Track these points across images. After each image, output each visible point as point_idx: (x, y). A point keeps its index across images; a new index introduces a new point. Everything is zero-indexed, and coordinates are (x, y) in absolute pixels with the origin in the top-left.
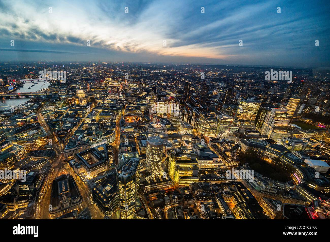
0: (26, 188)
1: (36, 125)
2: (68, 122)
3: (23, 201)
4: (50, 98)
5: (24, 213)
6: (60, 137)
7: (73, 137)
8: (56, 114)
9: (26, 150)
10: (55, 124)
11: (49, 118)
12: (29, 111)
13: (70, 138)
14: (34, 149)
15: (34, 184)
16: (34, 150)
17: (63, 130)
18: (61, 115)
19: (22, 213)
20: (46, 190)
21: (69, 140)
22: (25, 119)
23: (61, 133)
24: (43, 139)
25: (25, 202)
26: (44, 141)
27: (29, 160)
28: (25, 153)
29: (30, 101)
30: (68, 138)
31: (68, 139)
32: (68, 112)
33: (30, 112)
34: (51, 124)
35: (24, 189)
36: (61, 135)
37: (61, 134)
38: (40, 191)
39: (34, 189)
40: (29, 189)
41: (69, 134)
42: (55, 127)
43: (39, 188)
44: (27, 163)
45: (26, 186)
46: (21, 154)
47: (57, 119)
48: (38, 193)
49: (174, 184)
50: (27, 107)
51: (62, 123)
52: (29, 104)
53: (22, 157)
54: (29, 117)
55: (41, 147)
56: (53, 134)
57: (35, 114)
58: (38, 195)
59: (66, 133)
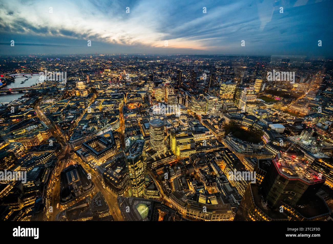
0: (31, 185)
1: (35, 120)
2: (70, 114)
3: (28, 199)
4: (47, 92)
5: (31, 210)
6: (64, 130)
7: (77, 128)
8: (57, 107)
9: (26, 147)
10: (56, 117)
11: (49, 111)
13: (74, 129)
14: (36, 144)
15: (39, 179)
17: (66, 122)
18: (62, 107)
19: (29, 211)
20: (54, 183)
21: (73, 131)
22: (21, 115)
23: (64, 125)
24: (44, 133)
25: (32, 199)
26: (46, 135)
27: (30, 156)
28: (25, 150)
29: (24, 96)
30: (73, 129)
31: (72, 130)
32: (69, 104)
33: (26, 107)
34: (52, 117)
35: (28, 186)
36: (64, 127)
37: (65, 126)
38: (47, 185)
39: (40, 184)
40: (35, 185)
41: (73, 125)
42: (56, 120)
43: (46, 182)
44: (29, 159)
45: (31, 182)
46: (21, 151)
47: (58, 112)
48: (46, 187)
49: (176, 157)
50: (22, 102)
51: (64, 116)
52: (23, 99)
53: (23, 154)
54: (26, 112)
55: (43, 141)
56: (55, 127)
57: (32, 109)
58: (46, 189)
59: (69, 124)
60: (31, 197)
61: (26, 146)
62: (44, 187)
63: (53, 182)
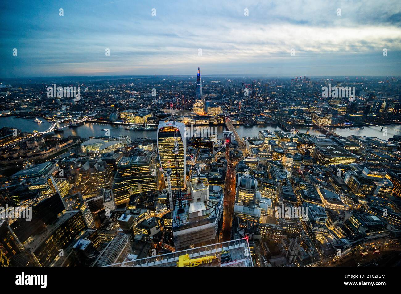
0: (356, 224)
3: (341, 230)
5: (332, 239)
15: (367, 229)
19: (331, 237)
25: (342, 233)
28: (389, 193)
35: (352, 222)
38: (366, 241)
39: (363, 233)
40: (358, 228)
43: (369, 238)
45: (358, 223)
46: (383, 192)
48: (362, 241)
53: (382, 195)
58: (361, 243)
60: (344, 232)
61: (394, 191)
62: (362, 239)
63: (373, 246)
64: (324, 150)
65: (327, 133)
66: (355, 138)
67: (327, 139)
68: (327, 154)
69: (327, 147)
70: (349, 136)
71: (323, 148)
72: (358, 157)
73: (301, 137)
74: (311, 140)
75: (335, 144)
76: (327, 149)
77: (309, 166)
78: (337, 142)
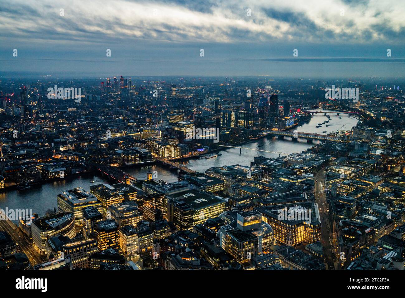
1: (308, 198)
2: (372, 211)
6: (345, 239)
7: (374, 249)
8: (352, 185)
9: (276, 239)
10: (343, 206)
11: (336, 189)
12: (305, 167)
13: (365, 248)
14: (289, 242)
16: (289, 245)
17: (355, 224)
18: (362, 190)
21: (361, 251)
22: (293, 182)
23: (349, 230)
24: (310, 229)
26: (311, 233)
27: (274, 259)
28: (272, 243)
29: (312, 150)
30: (362, 247)
31: (359, 248)
32: (379, 188)
33: (306, 170)
34: (335, 203)
36: (347, 234)
37: (349, 233)
41: (366, 239)
42: (339, 212)
44: (270, 264)
46: (266, 243)
47: (351, 198)
50: (304, 159)
51: (357, 209)
52: (308, 155)
53: (267, 249)
54: (301, 178)
55: (301, 243)
56: (332, 226)
57: (312, 175)
59: (360, 233)
61: (276, 237)
64: (181, 203)
65: (179, 171)
66: (216, 172)
67: (180, 183)
68: (186, 208)
69: (184, 196)
70: (209, 170)
71: (179, 198)
72: (227, 199)
73: (141, 188)
74: (157, 189)
75: (194, 188)
76: (185, 199)
77: (166, 240)
78: (194, 183)
